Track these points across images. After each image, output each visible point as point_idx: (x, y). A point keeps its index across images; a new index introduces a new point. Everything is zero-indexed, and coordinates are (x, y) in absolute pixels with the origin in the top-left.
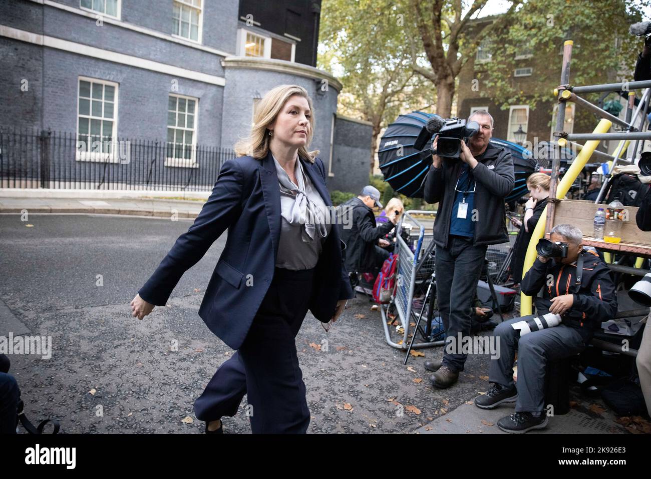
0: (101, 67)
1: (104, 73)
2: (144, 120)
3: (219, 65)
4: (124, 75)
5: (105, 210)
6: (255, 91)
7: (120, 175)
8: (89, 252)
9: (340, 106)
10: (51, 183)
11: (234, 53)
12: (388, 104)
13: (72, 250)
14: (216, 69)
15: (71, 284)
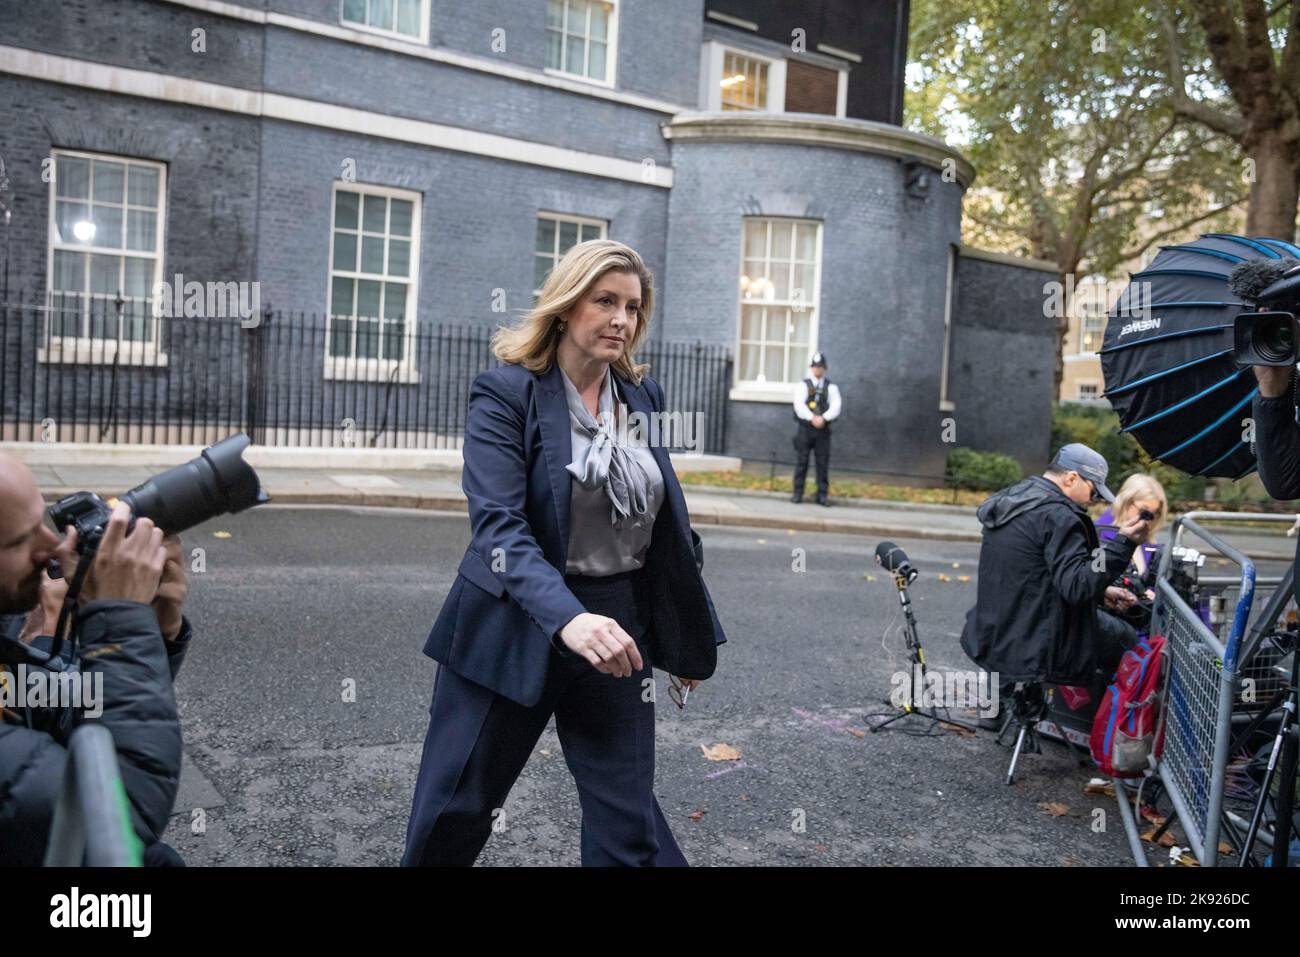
0: (384, 157)
1: (390, 170)
2: (478, 279)
3: (657, 137)
4: (436, 174)
5: (387, 497)
6: (747, 198)
7: (422, 413)
8: (353, 604)
9: (966, 222)
10: (269, 432)
11: (692, 104)
12: (1102, 210)
13: (315, 596)
14: (653, 147)
15: (313, 685)
